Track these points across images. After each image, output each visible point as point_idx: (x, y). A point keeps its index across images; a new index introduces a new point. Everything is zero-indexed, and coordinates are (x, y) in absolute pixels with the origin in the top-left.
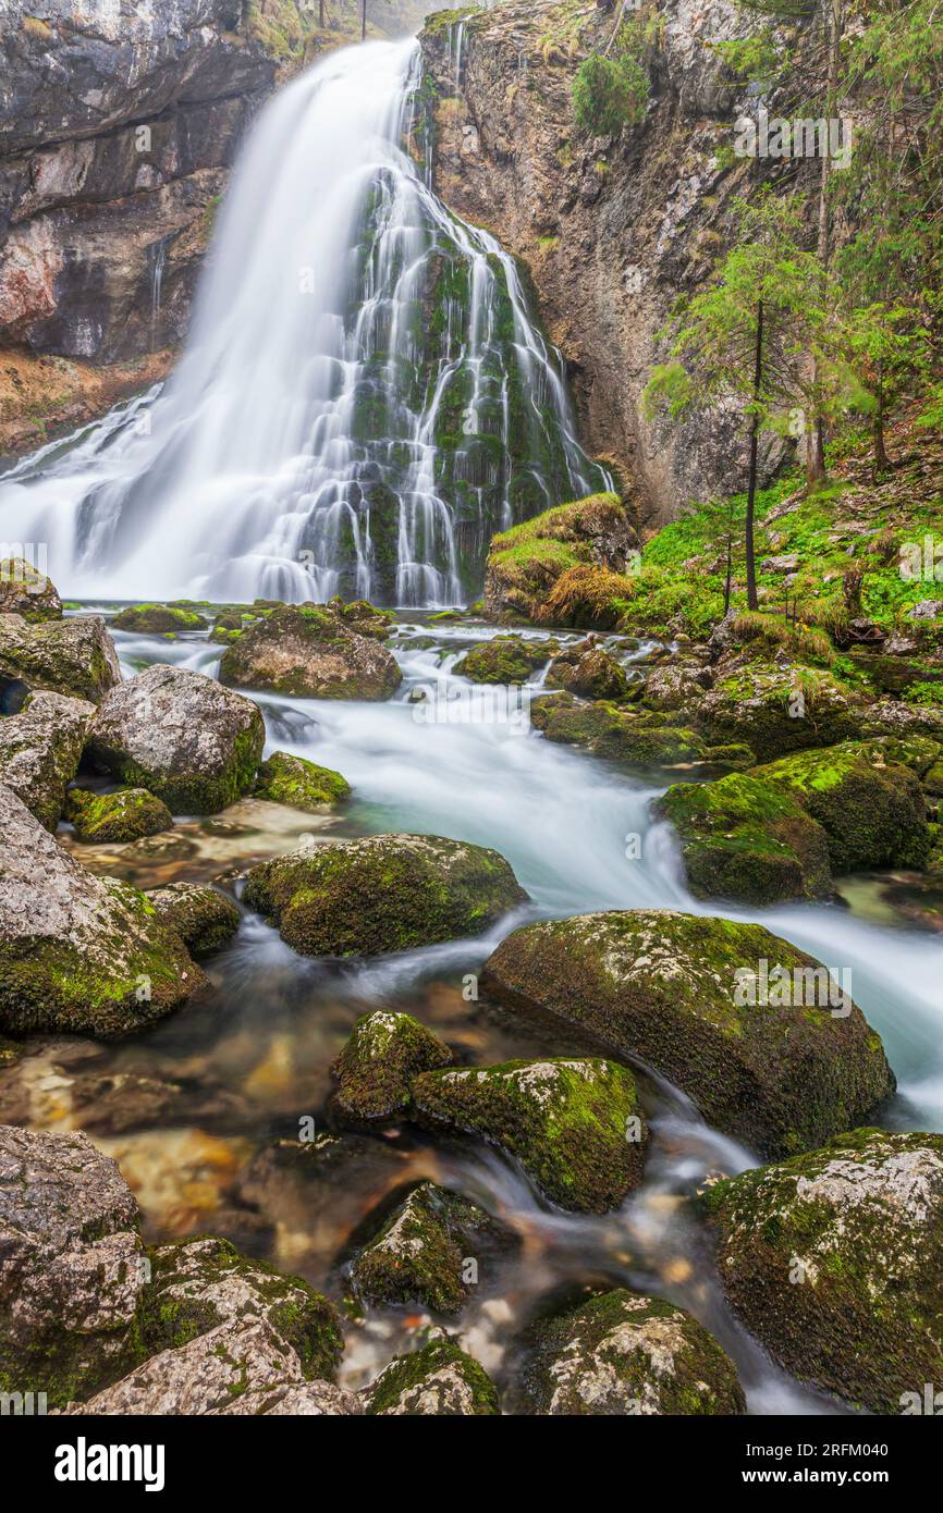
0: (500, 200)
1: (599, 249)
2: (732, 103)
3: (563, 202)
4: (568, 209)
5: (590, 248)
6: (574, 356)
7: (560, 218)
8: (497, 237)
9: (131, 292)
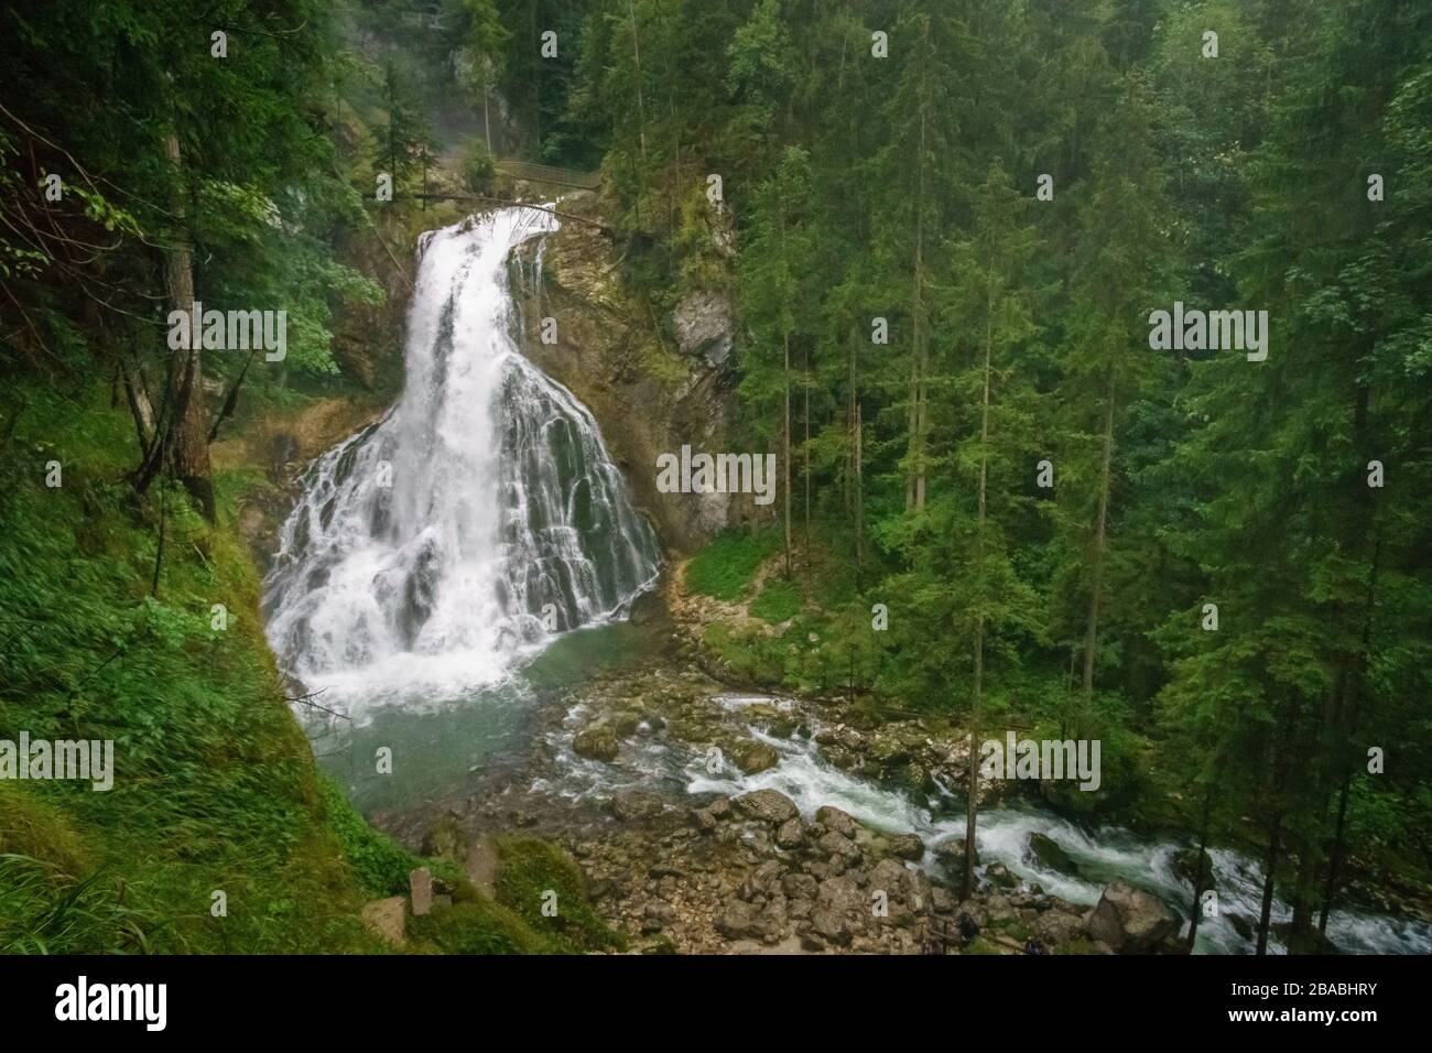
0: (568, 365)
1: (634, 407)
2: (703, 352)
3: (611, 378)
4: (613, 382)
5: (629, 406)
6: (623, 459)
8: (570, 389)
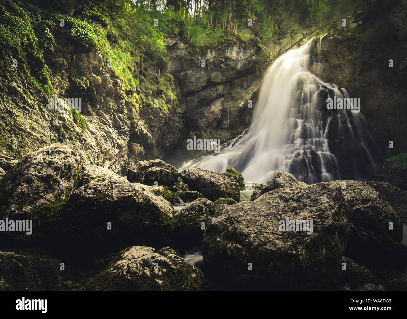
3: (358, 73)
7: (357, 77)
9: (236, 113)
